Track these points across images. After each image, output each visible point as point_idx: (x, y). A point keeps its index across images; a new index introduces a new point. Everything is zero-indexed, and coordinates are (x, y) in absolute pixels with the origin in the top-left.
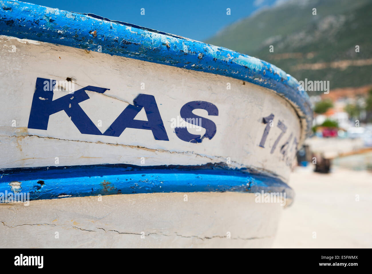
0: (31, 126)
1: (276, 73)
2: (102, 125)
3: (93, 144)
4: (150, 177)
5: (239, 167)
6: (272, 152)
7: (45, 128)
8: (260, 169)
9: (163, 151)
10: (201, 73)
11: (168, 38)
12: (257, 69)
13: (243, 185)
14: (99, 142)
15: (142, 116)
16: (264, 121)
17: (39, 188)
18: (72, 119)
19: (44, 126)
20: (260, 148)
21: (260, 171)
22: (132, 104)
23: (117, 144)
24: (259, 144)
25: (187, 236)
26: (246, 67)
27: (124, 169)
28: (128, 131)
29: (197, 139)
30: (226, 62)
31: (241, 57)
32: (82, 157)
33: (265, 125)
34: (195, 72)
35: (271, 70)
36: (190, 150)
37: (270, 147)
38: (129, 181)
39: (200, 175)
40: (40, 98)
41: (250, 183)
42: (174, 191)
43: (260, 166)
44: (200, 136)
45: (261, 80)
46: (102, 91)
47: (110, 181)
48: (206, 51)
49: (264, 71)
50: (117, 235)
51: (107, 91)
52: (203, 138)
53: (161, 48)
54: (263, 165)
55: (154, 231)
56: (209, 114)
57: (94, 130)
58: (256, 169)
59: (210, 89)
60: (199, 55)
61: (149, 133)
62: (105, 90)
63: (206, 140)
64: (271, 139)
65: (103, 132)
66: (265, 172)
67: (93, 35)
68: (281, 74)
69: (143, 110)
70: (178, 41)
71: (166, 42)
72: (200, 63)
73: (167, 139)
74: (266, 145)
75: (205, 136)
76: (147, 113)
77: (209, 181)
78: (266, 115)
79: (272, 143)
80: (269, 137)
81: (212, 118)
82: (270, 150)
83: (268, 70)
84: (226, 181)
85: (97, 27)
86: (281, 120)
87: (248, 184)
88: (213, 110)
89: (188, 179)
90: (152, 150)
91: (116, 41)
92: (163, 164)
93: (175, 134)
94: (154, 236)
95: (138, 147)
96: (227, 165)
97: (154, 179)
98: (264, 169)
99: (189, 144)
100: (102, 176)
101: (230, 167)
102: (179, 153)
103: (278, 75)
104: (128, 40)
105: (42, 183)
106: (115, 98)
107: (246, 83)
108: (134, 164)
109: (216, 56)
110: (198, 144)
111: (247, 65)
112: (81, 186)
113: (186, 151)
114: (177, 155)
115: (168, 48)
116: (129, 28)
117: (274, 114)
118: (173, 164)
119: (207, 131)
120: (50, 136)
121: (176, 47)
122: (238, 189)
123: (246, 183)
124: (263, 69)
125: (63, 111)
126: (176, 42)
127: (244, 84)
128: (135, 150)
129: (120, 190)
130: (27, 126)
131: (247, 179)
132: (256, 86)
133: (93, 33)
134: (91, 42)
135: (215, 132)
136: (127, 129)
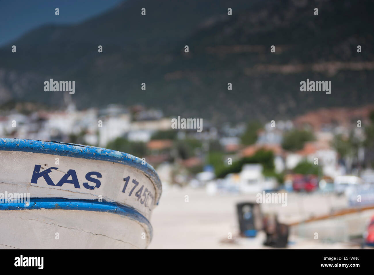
0: (32, 182)
1: (129, 158)
2: (56, 182)
3: (52, 189)
4: (73, 203)
5: (112, 202)
6: (130, 195)
7: (36, 183)
8: (123, 203)
9: (78, 193)
10: (94, 160)
11: (82, 148)
12: (119, 157)
13: (113, 210)
14: (54, 189)
15: (70, 178)
16: (125, 180)
17: (34, 205)
18: (45, 180)
19: (36, 182)
20: (123, 193)
21: (123, 204)
22: (67, 173)
23: (61, 190)
24: (122, 191)
25: (87, 232)
26: (114, 157)
27: (62, 200)
28: (65, 184)
29: (92, 188)
30: (105, 156)
31: (112, 153)
32: (48, 194)
33: (125, 182)
34: (92, 160)
35: (126, 156)
36: (89, 192)
37: (128, 193)
38: (65, 204)
39: (93, 204)
40: (36, 172)
41: (117, 209)
42: (82, 210)
43: (123, 202)
44: (93, 187)
45: (121, 162)
46: (56, 169)
47: (58, 204)
48: (96, 152)
49: (123, 157)
50: (59, 227)
51: (58, 169)
52: (95, 187)
53: (79, 152)
54: (124, 201)
55: (73, 227)
56: (98, 177)
57: (53, 184)
58: (120, 203)
59: (98, 166)
60: (94, 154)
61: (72, 185)
62: (57, 168)
63: (96, 188)
64: (128, 189)
65: (55, 185)
66: (126, 205)
67: (56, 150)
68: (132, 158)
69: (71, 176)
70: (85, 149)
71: (81, 150)
72: (94, 157)
73: (80, 188)
74: (126, 191)
75: (96, 186)
76: (72, 177)
77: (97, 207)
78: (126, 177)
79: (130, 191)
80: (127, 188)
81: (99, 179)
82: (128, 194)
83: (125, 157)
84: (105, 207)
85: (58, 147)
86: (135, 179)
87: (115, 210)
88: (99, 175)
89: (88, 205)
90: (73, 192)
91: (64, 151)
92: (78, 198)
93: (83, 186)
94: (73, 230)
95: (68, 191)
96: (105, 200)
97: (74, 204)
98: (125, 204)
99: (89, 190)
100: (55, 202)
101: (107, 201)
102: (84, 194)
103: (130, 159)
104: (68, 151)
105: (35, 203)
106: (61, 171)
107: (115, 163)
108: (66, 198)
109: (101, 154)
110: (93, 190)
111: (114, 156)
112: (48, 205)
113: (87, 193)
114: (84, 195)
115: (82, 152)
116: (68, 146)
117: (130, 176)
118: (82, 198)
119: (96, 185)
120: (38, 186)
121: (85, 151)
122: (111, 211)
123: (114, 209)
124: (122, 157)
125: (43, 177)
126: (85, 150)
127: (114, 163)
128: (67, 192)
129: (62, 208)
130: (30, 182)
131: (115, 207)
132: (119, 164)
133: (56, 149)
134: (55, 153)
135: (100, 185)
136: (64, 183)
